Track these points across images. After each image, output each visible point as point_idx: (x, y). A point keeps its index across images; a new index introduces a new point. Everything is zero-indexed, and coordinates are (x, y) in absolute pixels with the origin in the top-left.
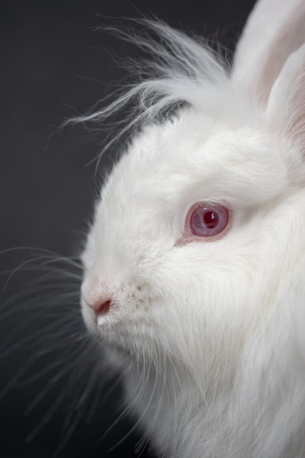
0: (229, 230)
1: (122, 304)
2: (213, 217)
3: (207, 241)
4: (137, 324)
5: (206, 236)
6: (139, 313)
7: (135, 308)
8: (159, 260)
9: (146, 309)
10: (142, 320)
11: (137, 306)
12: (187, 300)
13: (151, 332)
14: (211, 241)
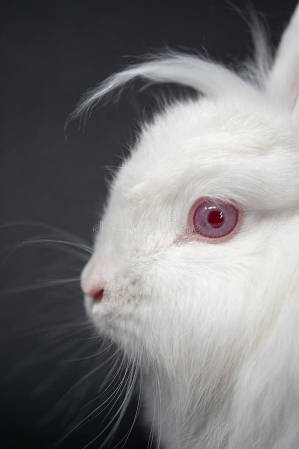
0: (236, 233)
1: (112, 294)
2: (222, 216)
3: (211, 243)
4: (126, 319)
5: (210, 237)
6: (128, 309)
7: (126, 302)
8: (155, 256)
9: (137, 306)
10: (131, 316)
11: (129, 301)
12: (176, 304)
13: (138, 331)
14: (215, 244)
